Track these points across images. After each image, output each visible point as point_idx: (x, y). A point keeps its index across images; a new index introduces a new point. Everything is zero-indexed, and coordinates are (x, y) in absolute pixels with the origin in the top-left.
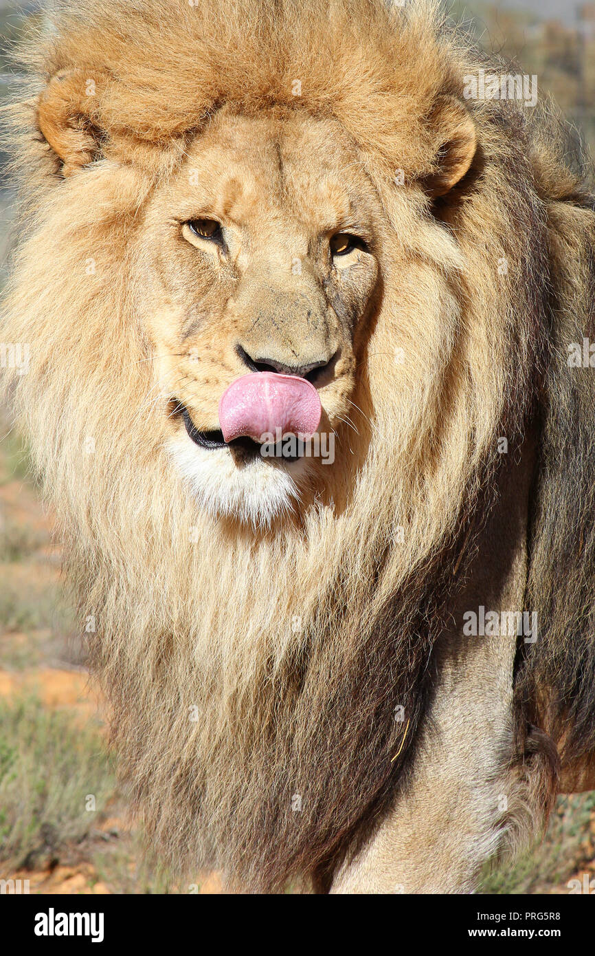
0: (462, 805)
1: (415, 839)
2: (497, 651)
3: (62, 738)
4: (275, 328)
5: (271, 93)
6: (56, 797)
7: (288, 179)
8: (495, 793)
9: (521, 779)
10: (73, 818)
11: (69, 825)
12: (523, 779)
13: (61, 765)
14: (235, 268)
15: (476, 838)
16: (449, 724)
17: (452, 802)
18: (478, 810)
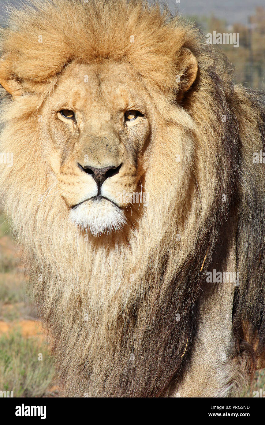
0: (213, 376)
1: (192, 392)
2: (225, 306)
3: (31, 351)
4: (90, 152)
5: (94, 53)
6: (30, 377)
7: (102, 90)
8: (226, 370)
9: (238, 363)
10: (38, 386)
11: (36, 389)
12: (239, 363)
13: (32, 363)
14: (79, 130)
15: (219, 391)
16: (205, 340)
17: (208, 375)
18: (219, 378)
